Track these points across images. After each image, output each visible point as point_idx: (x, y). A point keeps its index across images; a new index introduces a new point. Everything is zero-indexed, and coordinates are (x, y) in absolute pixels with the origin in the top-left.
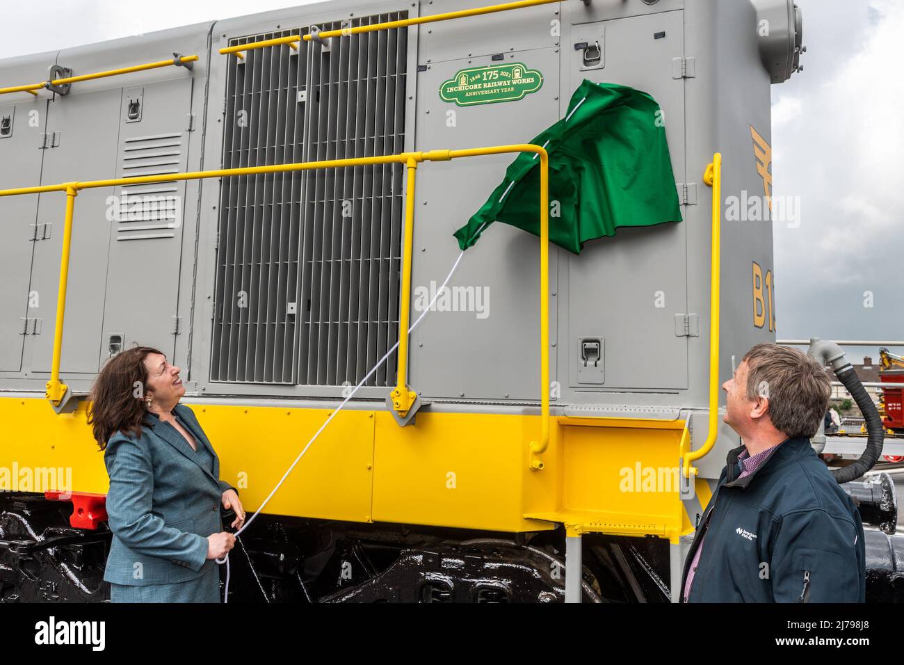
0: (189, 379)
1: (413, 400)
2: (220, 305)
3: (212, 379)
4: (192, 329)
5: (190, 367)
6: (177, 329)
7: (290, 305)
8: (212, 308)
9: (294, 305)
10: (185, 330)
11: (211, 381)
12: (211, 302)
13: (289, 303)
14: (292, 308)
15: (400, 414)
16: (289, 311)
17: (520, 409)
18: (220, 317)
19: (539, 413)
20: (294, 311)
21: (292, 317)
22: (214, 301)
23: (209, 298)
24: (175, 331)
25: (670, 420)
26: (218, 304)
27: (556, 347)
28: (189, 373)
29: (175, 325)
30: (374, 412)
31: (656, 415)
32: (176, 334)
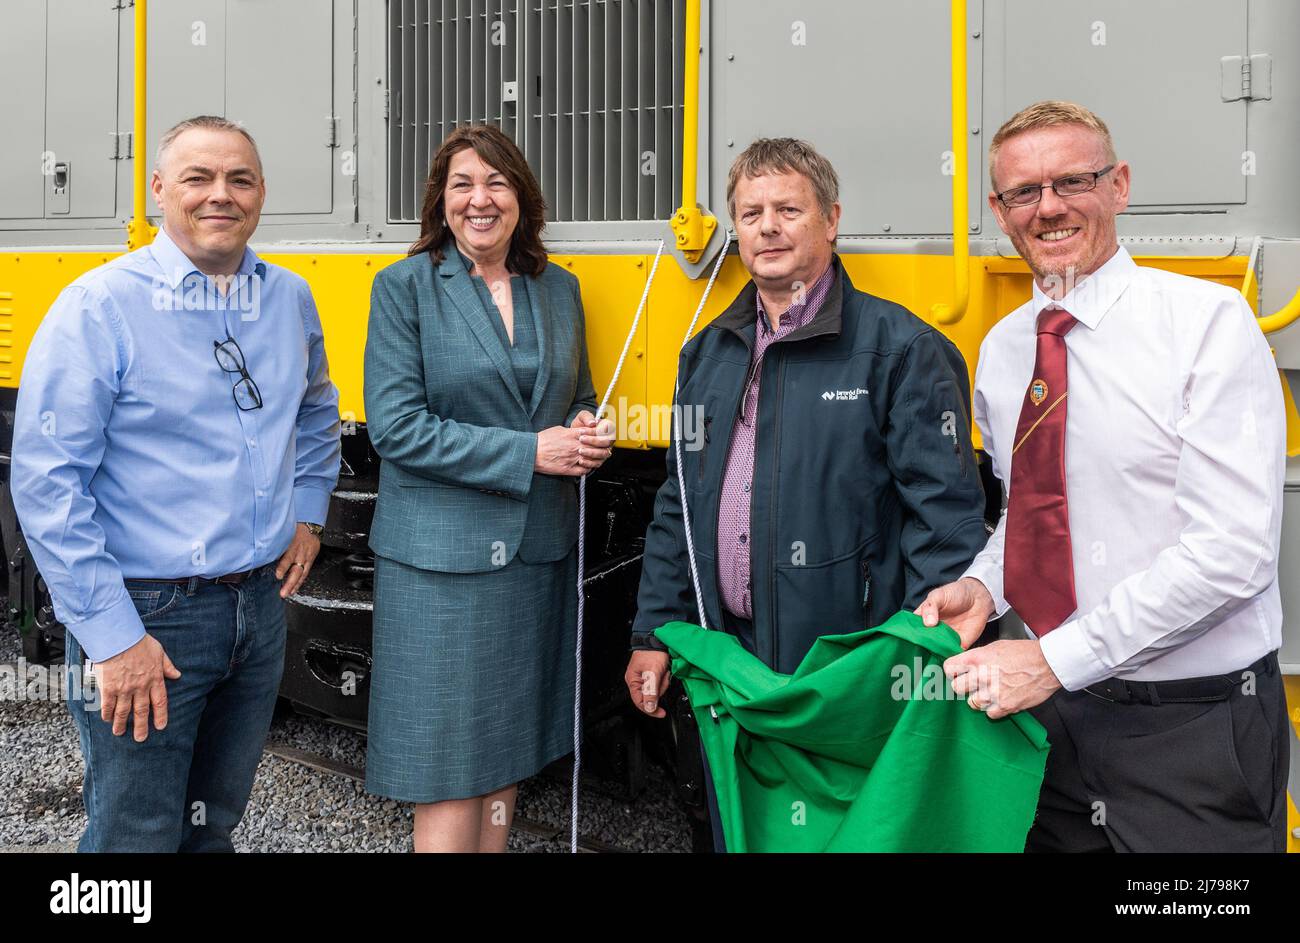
0: (357, 220)
1: (711, 231)
2: (398, 94)
3: (391, 218)
4: (356, 137)
5: (357, 201)
6: (334, 138)
7: (507, 86)
8: (385, 99)
9: (514, 86)
10: (345, 137)
11: (390, 220)
12: (382, 91)
13: (505, 83)
14: (510, 91)
15: (687, 256)
16: (506, 97)
17: (911, 243)
18: (398, 115)
19: (948, 251)
20: (514, 97)
21: (511, 106)
22: (387, 88)
23: (379, 82)
24: (331, 142)
25: (1215, 257)
26: (394, 93)
27: (979, 135)
28: (357, 208)
29: (331, 131)
30: (645, 256)
31: (1185, 249)
32: (333, 146)
